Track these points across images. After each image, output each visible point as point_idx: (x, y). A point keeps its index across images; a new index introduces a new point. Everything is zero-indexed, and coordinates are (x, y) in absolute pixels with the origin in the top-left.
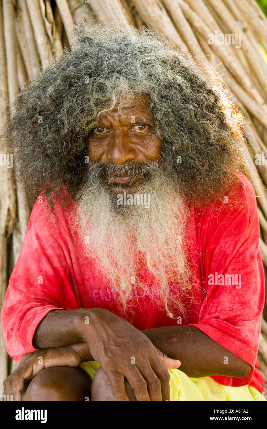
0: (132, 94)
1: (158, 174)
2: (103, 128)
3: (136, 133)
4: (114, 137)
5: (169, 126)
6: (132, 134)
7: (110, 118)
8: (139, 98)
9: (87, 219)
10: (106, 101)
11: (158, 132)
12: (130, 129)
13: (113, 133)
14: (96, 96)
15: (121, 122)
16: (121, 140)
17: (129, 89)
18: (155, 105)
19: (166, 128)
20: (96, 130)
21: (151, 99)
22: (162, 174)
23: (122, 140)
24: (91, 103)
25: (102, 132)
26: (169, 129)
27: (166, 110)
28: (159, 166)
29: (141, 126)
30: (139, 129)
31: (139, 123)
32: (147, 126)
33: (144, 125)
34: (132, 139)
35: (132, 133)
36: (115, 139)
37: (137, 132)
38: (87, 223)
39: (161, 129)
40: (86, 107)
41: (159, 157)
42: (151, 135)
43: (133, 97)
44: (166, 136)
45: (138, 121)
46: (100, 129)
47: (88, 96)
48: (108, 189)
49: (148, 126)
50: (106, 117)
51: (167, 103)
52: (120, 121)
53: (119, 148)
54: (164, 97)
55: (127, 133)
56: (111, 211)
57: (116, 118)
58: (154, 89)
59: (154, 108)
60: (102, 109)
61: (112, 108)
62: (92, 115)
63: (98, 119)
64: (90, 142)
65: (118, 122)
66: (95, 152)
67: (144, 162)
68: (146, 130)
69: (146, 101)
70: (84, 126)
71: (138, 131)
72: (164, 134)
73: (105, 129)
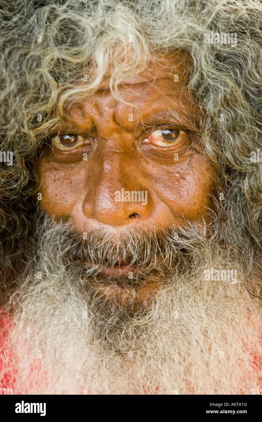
0: (146, 48)
1: (208, 252)
2: (75, 136)
3: (154, 147)
4: (100, 158)
5: (234, 130)
6: (144, 151)
7: (89, 109)
8: (163, 59)
9: (32, 362)
10: (81, 66)
11: (209, 147)
12: (140, 139)
13: (97, 150)
14: (56, 53)
15: (117, 120)
16: (116, 164)
17: (138, 37)
18: (202, 78)
19: (228, 137)
20: (57, 140)
21: (193, 63)
22: (217, 252)
23: (120, 165)
24: (44, 70)
25: (73, 146)
26: (234, 138)
27: (228, 90)
28: (208, 232)
29: (167, 132)
30: (162, 139)
31: (164, 124)
32: (182, 132)
33: (176, 129)
34: (144, 164)
35: (145, 147)
36: (103, 162)
37: (156, 146)
38: (32, 370)
39: (215, 140)
40: (30, 79)
41: (209, 211)
42: (191, 156)
43: (147, 56)
44: (228, 155)
45: (160, 118)
46: (67, 137)
47: (35, 52)
48: (87, 287)
49: (184, 130)
50: (80, 107)
51: (232, 74)
52: (114, 118)
53: (112, 184)
54: (225, 59)
55: (133, 149)
56: (91, 344)
57: (107, 109)
58: (199, 36)
59: (199, 85)
60: (70, 85)
61: (96, 83)
62: (46, 99)
63: (61, 111)
64: (43, 170)
65: (111, 119)
66: (56, 195)
67: (171, 228)
68: (180, 142)
69: (181, 68)
70: (26, 127)
71: (161, 143)
72: (222, 151)
73: (80, 138)
